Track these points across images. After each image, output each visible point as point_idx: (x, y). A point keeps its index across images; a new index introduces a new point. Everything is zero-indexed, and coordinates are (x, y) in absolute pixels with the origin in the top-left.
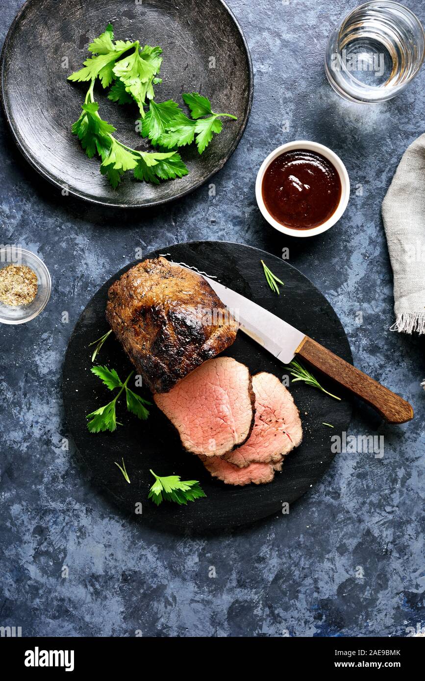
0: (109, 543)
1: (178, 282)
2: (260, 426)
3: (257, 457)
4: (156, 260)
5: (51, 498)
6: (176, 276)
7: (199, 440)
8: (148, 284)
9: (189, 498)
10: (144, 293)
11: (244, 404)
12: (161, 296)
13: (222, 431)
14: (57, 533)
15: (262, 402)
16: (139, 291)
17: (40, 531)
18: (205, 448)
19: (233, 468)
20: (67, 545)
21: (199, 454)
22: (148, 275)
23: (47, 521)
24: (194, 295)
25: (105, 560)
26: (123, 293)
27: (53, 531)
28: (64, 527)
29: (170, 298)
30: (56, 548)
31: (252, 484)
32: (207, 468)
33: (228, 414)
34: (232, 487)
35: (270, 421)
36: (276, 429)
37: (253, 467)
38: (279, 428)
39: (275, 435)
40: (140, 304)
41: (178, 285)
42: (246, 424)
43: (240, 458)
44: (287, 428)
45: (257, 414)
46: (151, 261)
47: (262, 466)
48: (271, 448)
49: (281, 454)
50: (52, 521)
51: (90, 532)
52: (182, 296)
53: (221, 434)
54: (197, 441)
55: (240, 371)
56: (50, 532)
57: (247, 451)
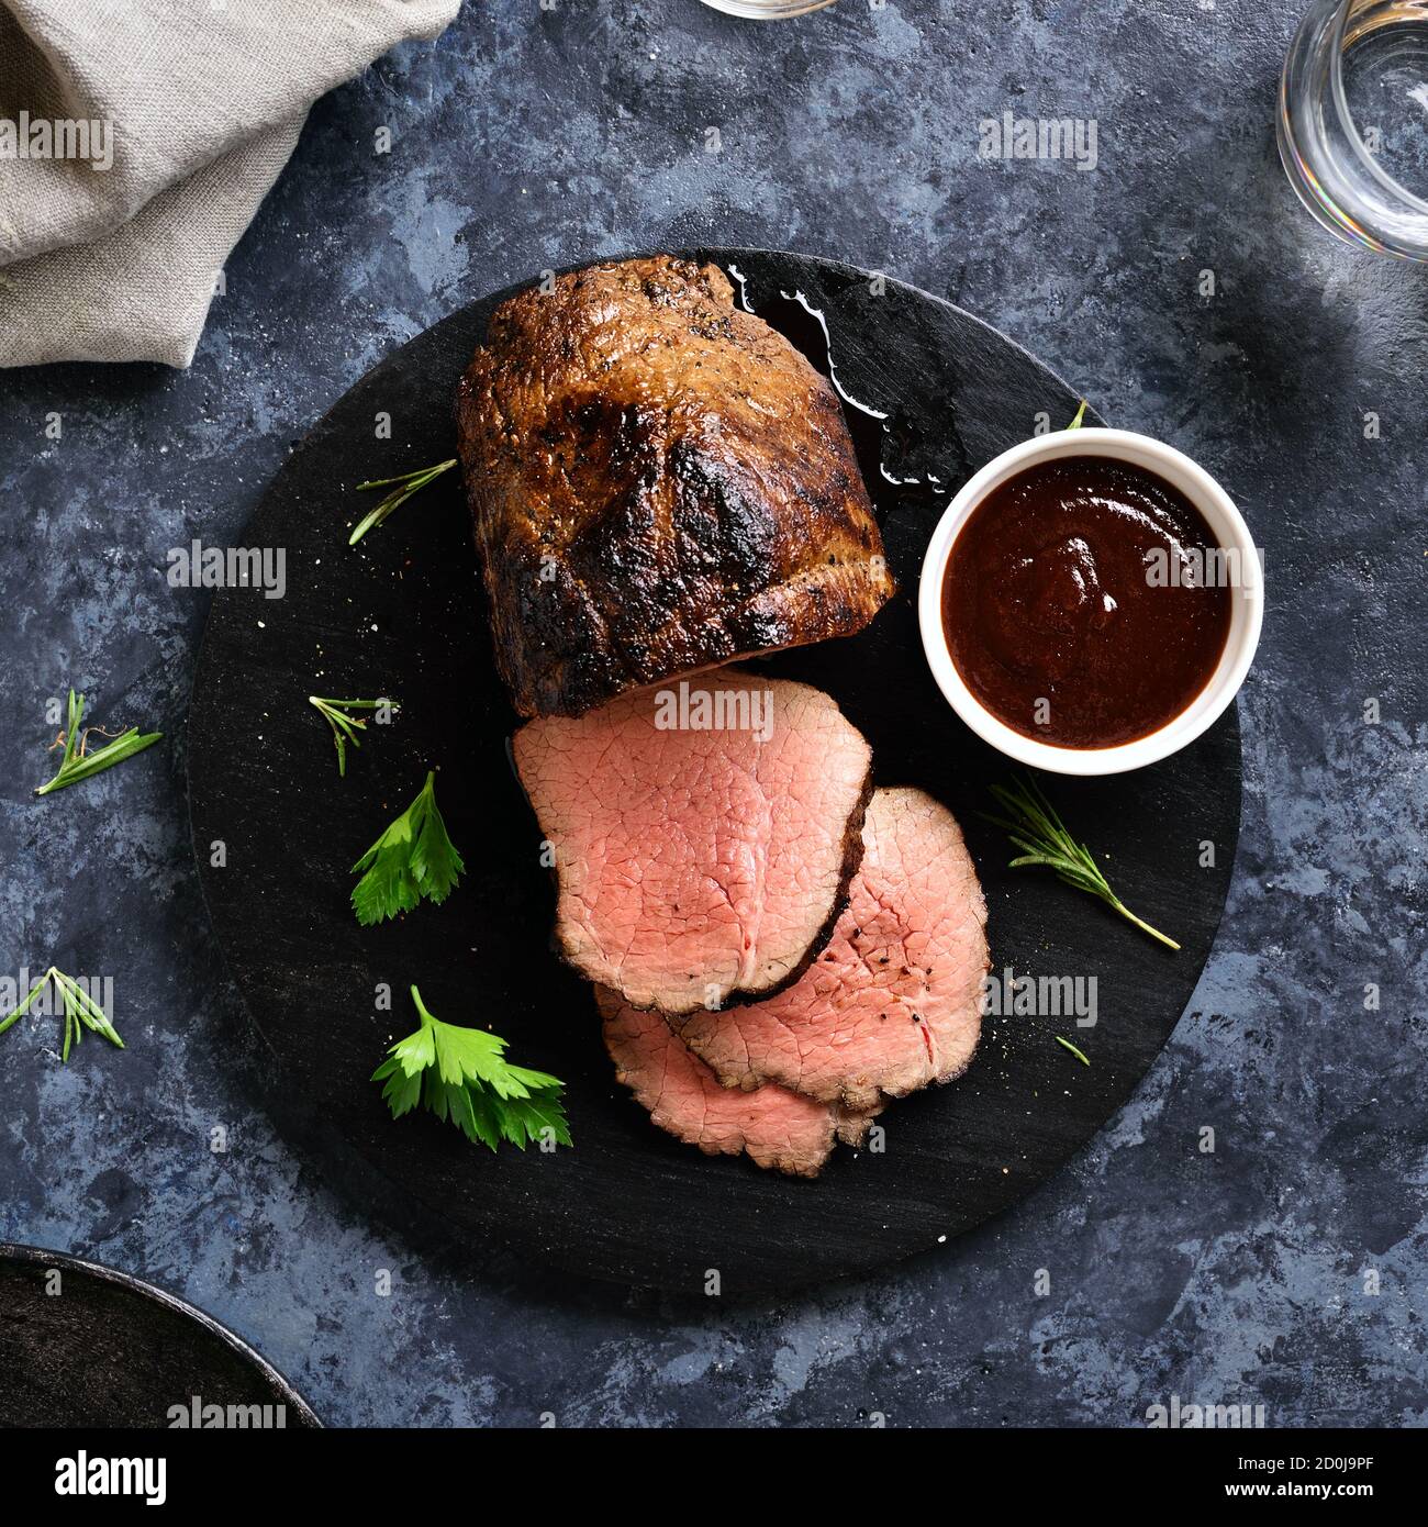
0: (337, 1314)
1: (742, 361)
2: (844, 965)
3: (793, 1069)
4: (693, 269)
5: (194, 1091)
6: (744, 343)
7: (619, 931)
8: (641, 331)
9: (510, 1132)
10: (615, 356)
11: (815, 863)
12: (671, 384)
13: (709, 929)
14: (171, 1218)
15: (880, 886)
16: (600, 342)
17: (118, 1192)
18: (632, 971)
19: (700, 1079)
20: (191, 1270)
21: (602, 984)
22: (647, 306)
23: (151, 1165)
24: (783, 426)
25: (303, 1372)
26: (541, 335)
27: (161, 1208)
28: (203, 1206)
29: (697, 399)
30: (150, 1269)
31: (743, 1160)
32: (610, 1047)
33: (749, 877)
34: (670, 1144)
35: (884, 961)
36: (891, 996)
37: (768, 1099)
38: (905, 999)
39: (884, 1016)
40: (591, 386)
41: (738, 372)
42: (799, 934)
43: (734, 1049)
44: (930, 1007)
45: (847, 920)
46: (675, 265)
47: (800, 1109)
48: (853, 1056)
49: (879, 1089)
50: (168, 1171)
51: (287, 1254)
52: (743, 411)
53: (702, 939)
54: (609, 936)
55: (840, 749)
56: (148, 1206)
57: (766, 1036)
